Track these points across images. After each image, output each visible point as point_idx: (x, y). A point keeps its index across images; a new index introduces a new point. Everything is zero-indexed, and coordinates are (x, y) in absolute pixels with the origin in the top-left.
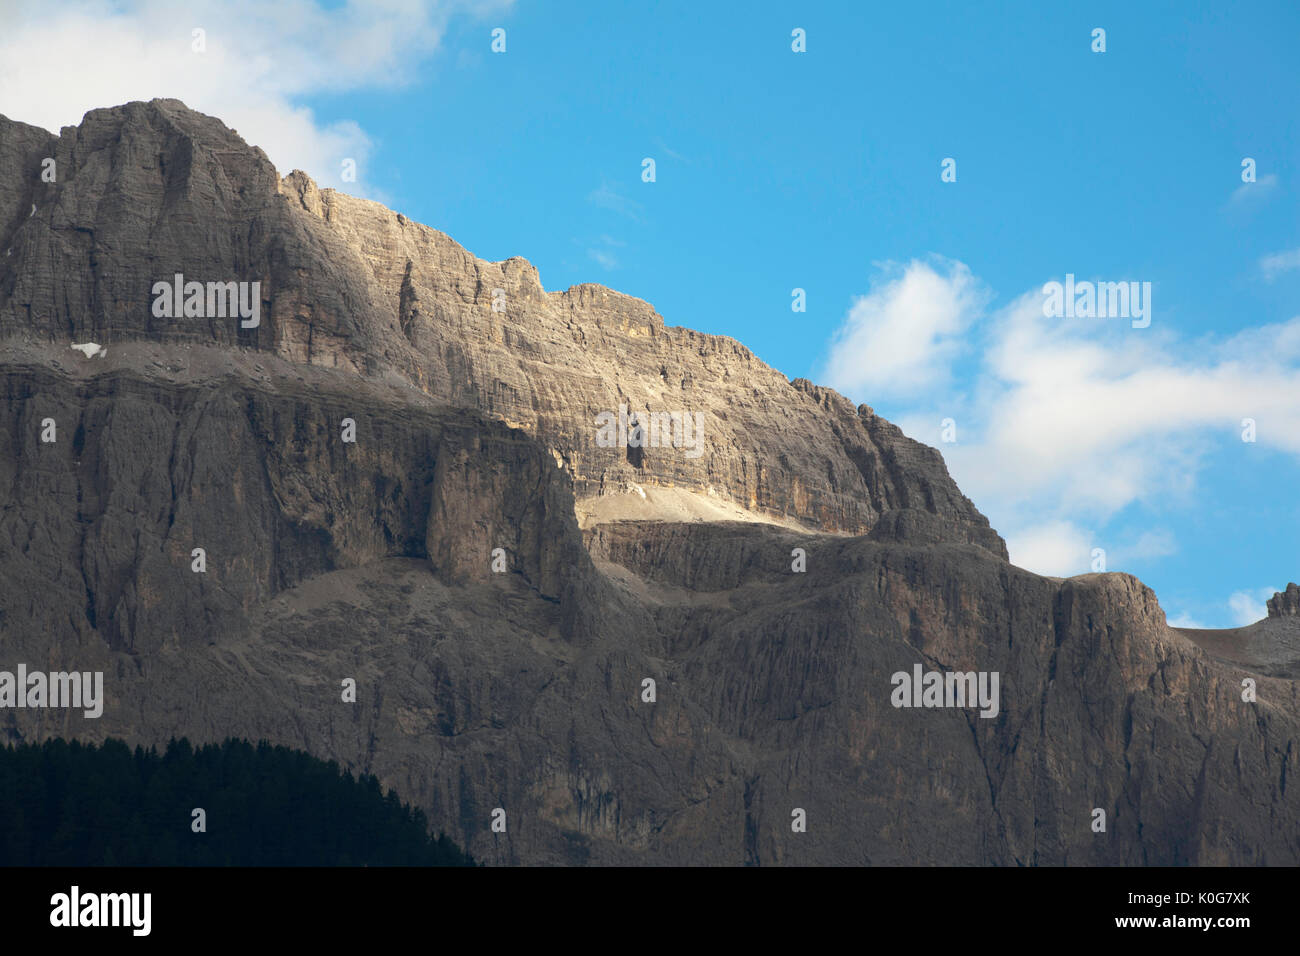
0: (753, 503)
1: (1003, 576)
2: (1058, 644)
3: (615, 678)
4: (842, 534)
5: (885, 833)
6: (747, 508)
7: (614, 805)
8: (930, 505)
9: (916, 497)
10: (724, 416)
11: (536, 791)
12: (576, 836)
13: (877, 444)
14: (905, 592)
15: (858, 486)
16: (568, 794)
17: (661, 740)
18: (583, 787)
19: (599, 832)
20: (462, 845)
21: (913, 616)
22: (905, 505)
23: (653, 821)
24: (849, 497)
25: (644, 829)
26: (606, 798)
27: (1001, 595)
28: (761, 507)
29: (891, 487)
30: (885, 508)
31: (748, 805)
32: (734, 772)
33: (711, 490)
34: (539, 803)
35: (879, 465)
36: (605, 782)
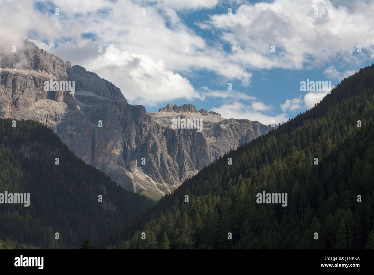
0: (96, 94)
1: (126, 105)
2: (133, 114)
3: (77, 115)
4: (107, 98)
5: (110, 136)
6: (95, 94)
7: (76, 131)
8: (118, 95)
9: (116, 94)
10: (93, 83)
11: (67, 128)
12: (71, 134)
13: (112, 87)
14: (115, 106)
15: (109, 92)
16: (70, 129)
17: (83, 123)
18: (73, 128)
19: (74, 134)
20: (57, 135)
21: (115, 109)
22: (115, 95)
23: (81, 133)
24: (108, 94)
25: (80, 134)
26: (75, 130)
27: (126, 107)
28: (97, 95)
29: (113, 93)
30: (113, 96)
31: (93, 131)
32: (91, 127)
33: (91, 92)
34: (67, 130)
35: (112, 90)
36: (75, 128)
